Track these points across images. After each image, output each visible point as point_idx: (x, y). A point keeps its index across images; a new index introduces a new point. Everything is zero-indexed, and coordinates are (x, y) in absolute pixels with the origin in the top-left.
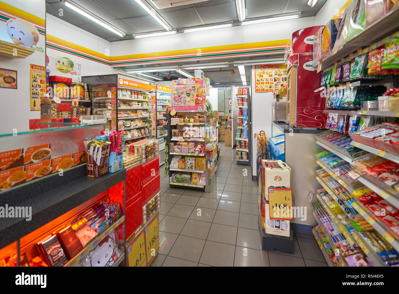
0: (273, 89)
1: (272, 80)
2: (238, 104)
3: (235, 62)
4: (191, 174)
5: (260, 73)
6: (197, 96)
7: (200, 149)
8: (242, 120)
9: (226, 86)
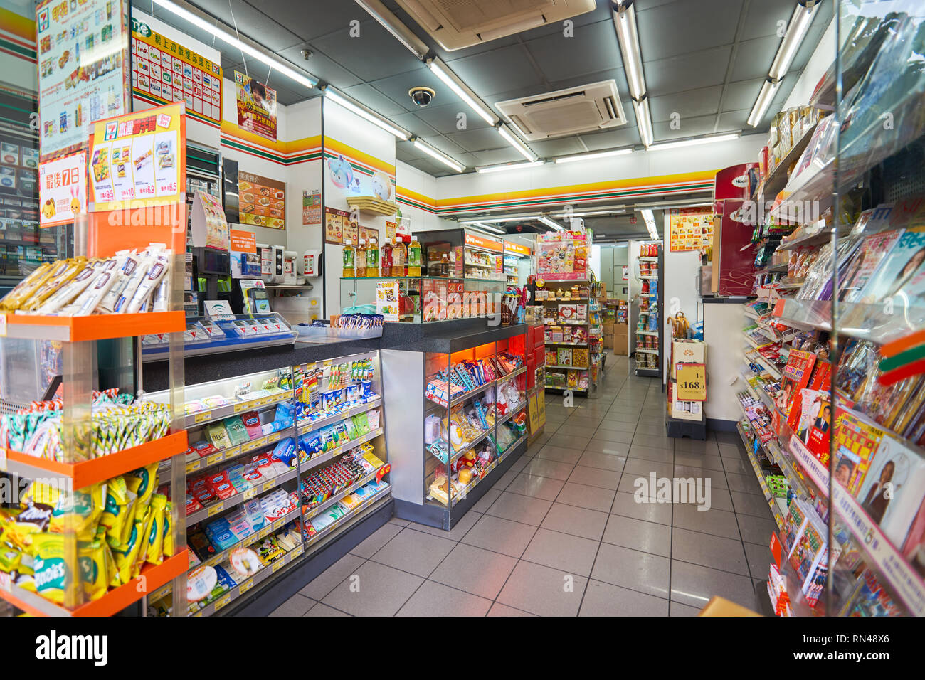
0: (701, 245)
1: (699, 232)
2: (641, 272)
3: (636, 205)
4: (565, 372)
5: (678, 220)
6: (576, 258)
7: (580, 335)
8: (648, 299)
9: (618, 242)
